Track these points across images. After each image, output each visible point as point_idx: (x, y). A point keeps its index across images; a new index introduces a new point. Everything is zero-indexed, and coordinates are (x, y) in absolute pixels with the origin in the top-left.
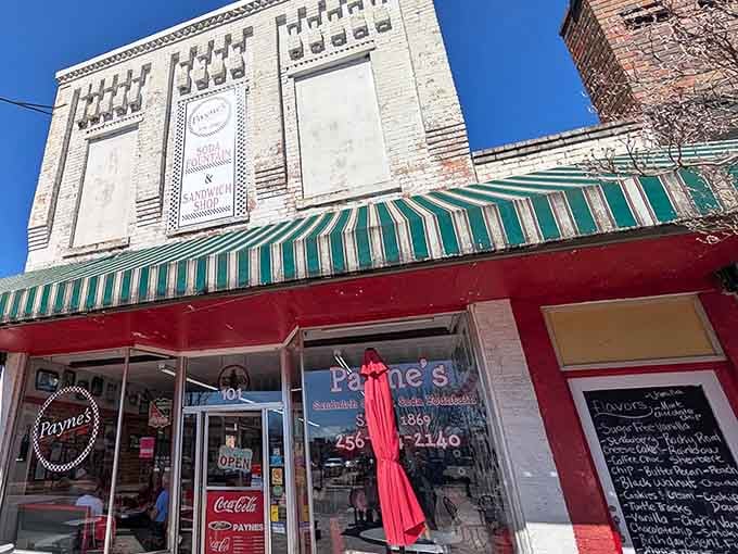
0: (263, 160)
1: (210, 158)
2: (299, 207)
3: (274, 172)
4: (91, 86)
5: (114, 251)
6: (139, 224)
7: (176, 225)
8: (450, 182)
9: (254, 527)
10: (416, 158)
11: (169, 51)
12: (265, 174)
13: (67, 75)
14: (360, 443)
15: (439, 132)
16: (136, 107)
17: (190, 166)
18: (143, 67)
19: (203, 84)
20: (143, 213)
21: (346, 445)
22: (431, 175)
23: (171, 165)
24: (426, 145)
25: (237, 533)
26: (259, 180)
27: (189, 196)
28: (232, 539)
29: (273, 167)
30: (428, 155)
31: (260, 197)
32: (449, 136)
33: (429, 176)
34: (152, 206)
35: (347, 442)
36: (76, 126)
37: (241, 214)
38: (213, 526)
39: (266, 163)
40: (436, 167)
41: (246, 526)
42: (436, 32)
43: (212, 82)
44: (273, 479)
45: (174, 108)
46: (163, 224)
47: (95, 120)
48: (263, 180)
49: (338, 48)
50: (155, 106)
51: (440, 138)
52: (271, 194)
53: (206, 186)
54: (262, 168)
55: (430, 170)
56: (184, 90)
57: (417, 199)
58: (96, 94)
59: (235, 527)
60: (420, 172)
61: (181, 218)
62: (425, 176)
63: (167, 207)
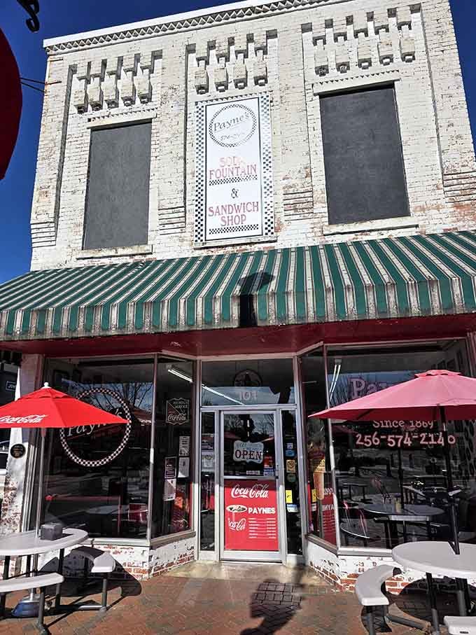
0: (292, 182)
1: (235, 171)
2: (324, 233)
3: (302, 195)
4: (89, 64)
5: (137, 257)
6: (162, 232)
7: (203, 238)
8: (461, 223)
9: (267, 511)
10: (433, 198)
11: (182, 39)
12: (294, 196)
13: (58, 46)
14: (376, 441)
15: (455, 176)
16: (146, 98)
17: (214, 178)
18: (153, 52)
19: (222, 86)
20: (166, 221)
21: (365, 442)
22: (445, 216)
23: (193, 173)
24: (442, 186)
25: (252, 515)
26: (287, 202)
27: (214, 210)
28: (247, 520)
29: (302, 190)
30: (444, 196)
31: (287, 218)
32: (463, 181)
33: (444, 216)
34: (176, 215)
35: (366, 440)
36: (73, 110)
37: (269, 234)
38: (231, 509)
39: (294, 186)
40: (449, 208)
41: (260, 510)
42: (458, 74)
43: (231, 85)
44: (287, 468)
45: (192, 109)
46: (187, 234)
47: (98, 106)
48: (292, 202)
49: (365, 72)
50: (171, 102)
51: (455, 182)
52: (297, 217)
53: (232, 202)
54: (291, 191)
55: (444, 210)
56: (202, 89)
57: (433, 236)
58: (96, 76)
59: (250, 510)
60: (436, 211)
61: (208, 232)
62: (440, 216)
63: (191, 218)
